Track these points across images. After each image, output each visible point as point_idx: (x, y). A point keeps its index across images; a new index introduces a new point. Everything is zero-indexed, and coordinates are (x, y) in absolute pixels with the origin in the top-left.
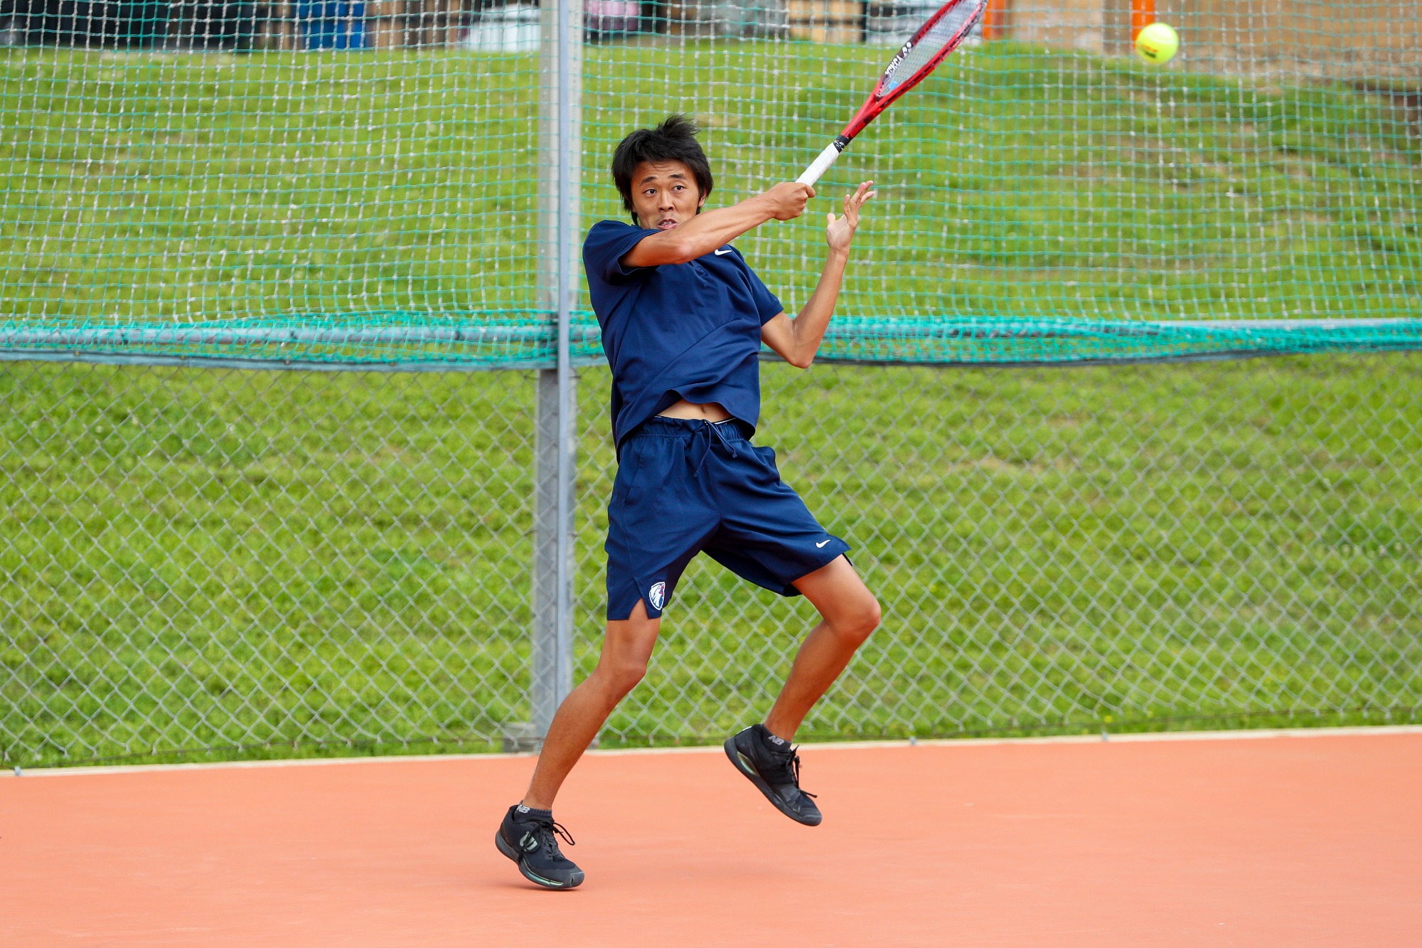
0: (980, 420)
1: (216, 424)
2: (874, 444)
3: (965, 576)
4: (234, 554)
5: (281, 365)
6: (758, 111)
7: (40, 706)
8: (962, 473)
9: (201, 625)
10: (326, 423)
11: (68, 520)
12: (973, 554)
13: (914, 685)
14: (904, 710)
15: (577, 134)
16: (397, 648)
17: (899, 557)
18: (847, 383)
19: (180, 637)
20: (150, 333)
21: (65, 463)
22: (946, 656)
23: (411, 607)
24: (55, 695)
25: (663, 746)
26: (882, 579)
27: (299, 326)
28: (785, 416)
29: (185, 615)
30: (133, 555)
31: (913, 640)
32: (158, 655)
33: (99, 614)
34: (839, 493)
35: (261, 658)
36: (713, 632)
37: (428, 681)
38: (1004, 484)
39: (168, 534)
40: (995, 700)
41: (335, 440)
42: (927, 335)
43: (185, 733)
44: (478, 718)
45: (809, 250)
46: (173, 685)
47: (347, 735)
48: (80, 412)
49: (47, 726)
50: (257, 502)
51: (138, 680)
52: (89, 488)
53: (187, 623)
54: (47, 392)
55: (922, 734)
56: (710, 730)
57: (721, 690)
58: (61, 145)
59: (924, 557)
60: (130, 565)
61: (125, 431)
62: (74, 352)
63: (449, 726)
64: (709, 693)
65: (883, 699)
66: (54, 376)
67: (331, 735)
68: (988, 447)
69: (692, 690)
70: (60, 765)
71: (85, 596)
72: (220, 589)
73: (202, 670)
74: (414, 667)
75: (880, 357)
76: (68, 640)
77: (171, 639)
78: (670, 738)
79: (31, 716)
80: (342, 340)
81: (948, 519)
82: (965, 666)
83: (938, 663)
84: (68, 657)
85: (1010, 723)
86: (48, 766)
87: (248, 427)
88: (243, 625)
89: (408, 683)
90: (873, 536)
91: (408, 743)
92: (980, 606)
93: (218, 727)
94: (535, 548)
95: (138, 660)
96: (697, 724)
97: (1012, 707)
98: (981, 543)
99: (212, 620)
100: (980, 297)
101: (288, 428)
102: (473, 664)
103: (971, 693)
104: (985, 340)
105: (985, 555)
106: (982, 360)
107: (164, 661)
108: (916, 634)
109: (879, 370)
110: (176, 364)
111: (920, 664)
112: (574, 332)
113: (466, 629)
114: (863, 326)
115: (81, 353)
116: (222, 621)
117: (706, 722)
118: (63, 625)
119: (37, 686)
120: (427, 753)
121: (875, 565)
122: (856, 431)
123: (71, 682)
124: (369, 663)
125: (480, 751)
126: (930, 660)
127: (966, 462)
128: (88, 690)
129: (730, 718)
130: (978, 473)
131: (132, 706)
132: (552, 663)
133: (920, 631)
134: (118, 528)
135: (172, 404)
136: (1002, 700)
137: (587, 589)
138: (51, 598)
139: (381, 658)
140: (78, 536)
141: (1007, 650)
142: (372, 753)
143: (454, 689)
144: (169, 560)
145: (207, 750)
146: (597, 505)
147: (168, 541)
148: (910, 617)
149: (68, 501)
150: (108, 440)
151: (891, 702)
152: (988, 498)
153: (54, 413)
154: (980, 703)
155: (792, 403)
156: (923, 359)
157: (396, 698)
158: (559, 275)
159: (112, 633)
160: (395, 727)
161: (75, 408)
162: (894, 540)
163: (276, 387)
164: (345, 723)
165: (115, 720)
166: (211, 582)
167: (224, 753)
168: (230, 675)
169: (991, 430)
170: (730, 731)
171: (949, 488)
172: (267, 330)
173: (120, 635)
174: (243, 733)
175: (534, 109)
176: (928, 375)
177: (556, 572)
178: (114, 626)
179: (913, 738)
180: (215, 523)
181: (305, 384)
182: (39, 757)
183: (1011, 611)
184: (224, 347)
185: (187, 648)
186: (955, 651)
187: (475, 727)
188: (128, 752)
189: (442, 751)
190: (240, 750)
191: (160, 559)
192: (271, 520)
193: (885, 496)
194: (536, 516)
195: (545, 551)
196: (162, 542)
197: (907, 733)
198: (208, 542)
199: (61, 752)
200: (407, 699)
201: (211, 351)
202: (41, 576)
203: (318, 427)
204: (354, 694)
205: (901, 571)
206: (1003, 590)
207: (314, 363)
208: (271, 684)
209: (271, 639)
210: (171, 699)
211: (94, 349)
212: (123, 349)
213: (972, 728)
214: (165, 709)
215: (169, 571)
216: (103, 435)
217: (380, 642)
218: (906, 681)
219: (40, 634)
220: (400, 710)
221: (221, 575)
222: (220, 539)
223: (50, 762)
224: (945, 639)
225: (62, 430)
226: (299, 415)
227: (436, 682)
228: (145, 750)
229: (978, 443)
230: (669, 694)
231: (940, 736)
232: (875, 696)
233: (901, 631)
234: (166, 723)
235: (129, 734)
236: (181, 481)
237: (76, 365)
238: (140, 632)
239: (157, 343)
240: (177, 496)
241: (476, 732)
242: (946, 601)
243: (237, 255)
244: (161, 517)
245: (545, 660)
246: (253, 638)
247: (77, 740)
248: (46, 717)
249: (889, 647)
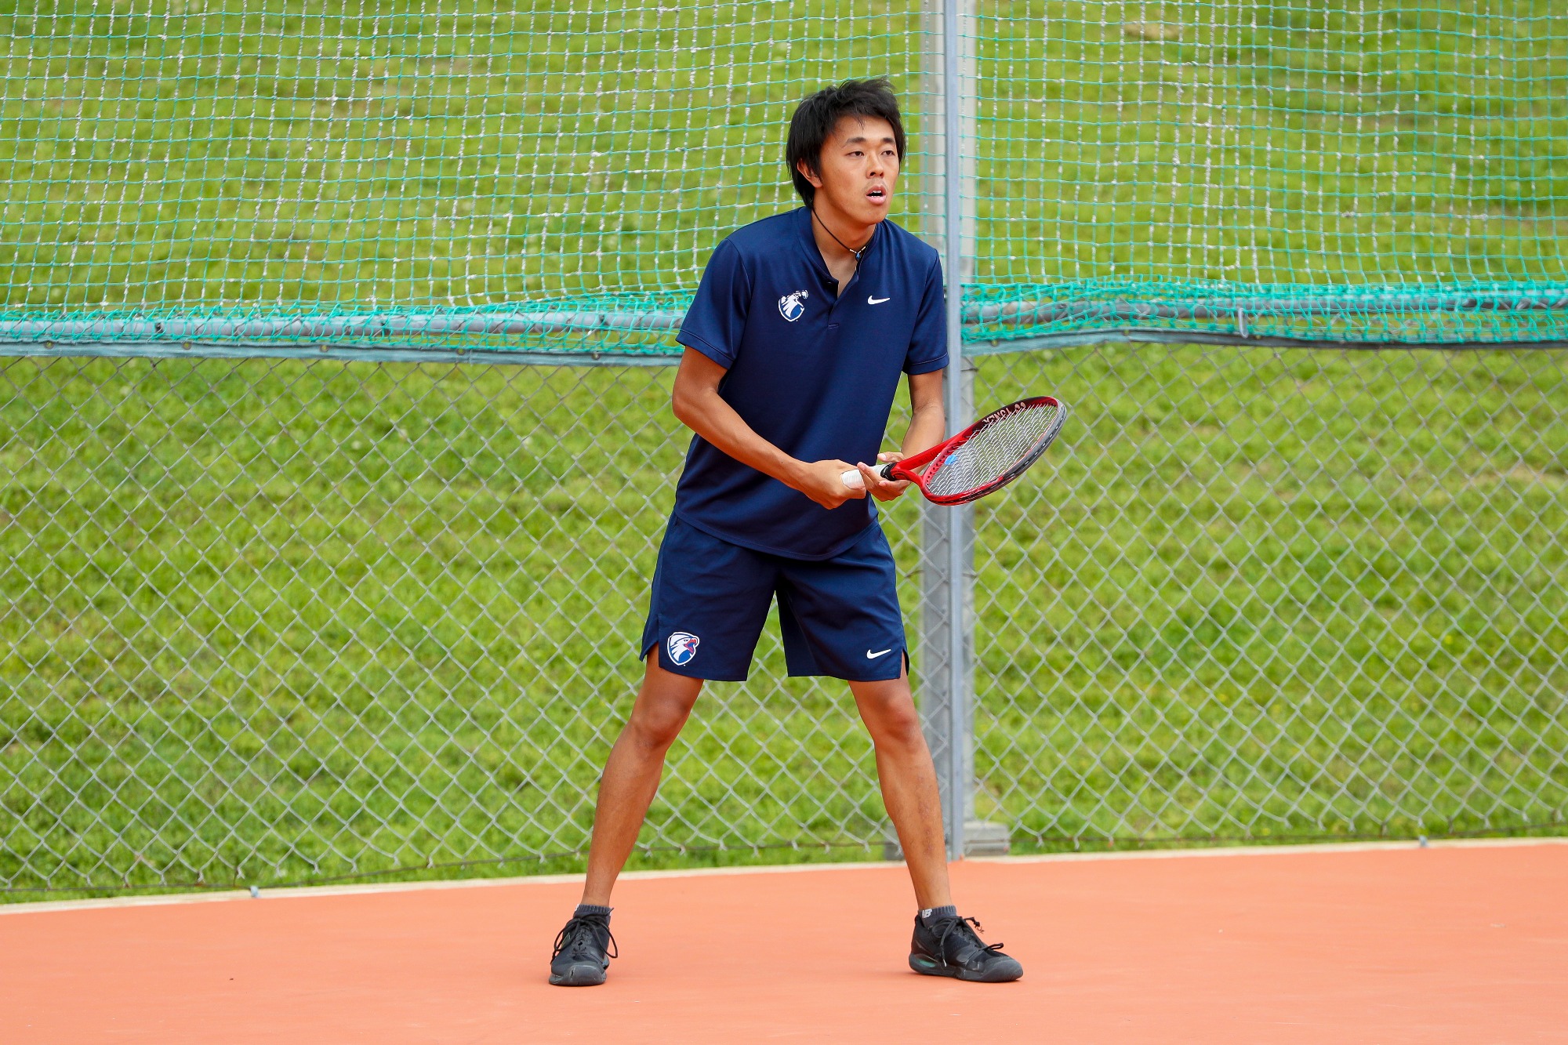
0: (1509, 417)
1: (508, 437)
2: (1366, 450)
3: (1490, 624)
4: (533, 606)
5: (589, 360)
6: (1205, 17)
7: (284, 807)
8: (1486, 488)
9: (488, 700)
10: (649, 433)
11: (318, 564)
12: (1500, 595)
13: (1423, 768)
14: (1412, 801)
15: (970, 52)
16: (744, 726)
17: (1400, 600)
18: (1330, 372)
19: (463, 715)
20: (418, 320)
21: (314, 489)
22: (1467, 728)
23: (761, 671)
24: (302, 791)
25: (1095, 850)
26: (1380, 627)
27: (610, 309)
28: (1250, 414)
29: (469, 686)
30: (401, 609)
31: (1423, 707)
32: (435, 738)
33: (358, 686)
34: (1320, 516)
35: (568, 740)
36: (1157, 700)
37: (784, 769)
38: (1542, 500)
39: (445, 580)
40: (1533, 786)
41: (662, 455)
42: (1433, 308)
43: (471, 839)
44: (850, 815)
45: (1276, 199)
46: (453, 775)
47: (682, 839)
48: (332, 422)
49: (293, 831)
50: (561, 537)
51: (409, 771)
52: (344, 521)
53: (474, 695)
54: (289, 397)
55: (1437, 831)
56: (1155, 828)
57: (1168, 776)
58: (299, 77)
59: (1434, 599)
60: (397, 620)
61: (390, 447)
62: (320, 346)
63: (814, 827)
64: (1151, 780)
65: (1381, 786)
66: (299, 377)
67: (661, 839)
68: (1518, 454)
69: (1131, 774)
70: (310, 882)
71: (339, 662)
72: (514, 651)
73: (493, 757)
74: (766, 750)
75: (1370, 338)
76: (317, 719)
77: (452, 716)
78: (1103, 839)
79: (272, 819)
80: (667, 326)
81: (1466, 548)
82: (1492, 743)
83: (1457, 738)
84: (320, 742)
85: (1552, 816)
86: (294, 885)
87: (548, 439)
88: (546, 698)
89: (760, 771)
90: (1366, 571)
91: (760, 848)
92: (1509, 662)
93: (512, 830)
94: (922, 593)
95: (410, 745)
96: (1136, 821)
97: (1557, 797)
98: (1511, 580)
99: (505, 690)
100: (1507, 258)
101: (600, 441)
102: (843, 746)
103: (1501, 777)
104: (1512, 312)
105: (1516, 595)
106: (1506, 339)
107: (443, 745)
108: (1426, 701)
109: (1371, 353)
110: (452, 360)
111: (1431, 740)
112: (968, 311)
113: (833, 700)
114: (1348, 297)
115: (329, 347)
116: (517, 694)
117: (1150, 819)
118: (313, 700)
119: (280, 780)
120: (786, 862)
121: (1370, 610)
122: (1343, 434)
123: (323, 773)
124: (709, 744)
125: (854, 858)
126: (1444, 734)
127: (1490, 473)
128: (344, 785)
129: (1182, 813)
130: (1504, 487)
131: (401, 805)
132: (946, 743)
133: (1430, 696)
134: (381, 573)
135: (448, 411)
136: (1542, 785)
137: (991, 645)
138: (295, 665)
139: (725, 739)
140: (330, 584)
141: (1547, 720)
142: (715, 862)
143: (818, 776)
144: (448, 615)
145: (499, 861)
146: (1003, 536)
147: (446, 589)
148: (1416, 678)
149: (316, 540)
150: (367, 459)
151: (1394, 790)
152: (1520, 520)
153: (298, 424)
154: (1513, 791)
155: (1259, 398)
156: (1428, 338)
157: (744, 790)
158: (946, 237)
159: (376, 709)
160: (744, 827)
161: (324, 418)
162: (1393, 577)
163: (581, 388)
164: (679, 824)
165: (381, 824)
166: (502, 642)
167: (523, 864)
168: (529, 763)
169: (1522, 429)
170: (1181, 829)
171: (1467, 507)
172: (569, 315)
173: (385, 713)
174: (547, 838)
175: (914, 20)
176: (1439, 358)
177: (948, 624)
178: (377, 702)
179: (1422, 838)
180: (508, 565)
181: (620, 383)
182: (282, 873)
183: (1552, 669)
184: (517, 337)
185: (474, 729)
186: (1480, 723)
187: (848, 829)
188: (396, 865)
189: (805, 859)
190: (542, 860)
191: (437, 613)
192: (578, 560)
193: (1382, 518)
194: (921, 551)
195: (934, 598)
196: (439, 590)
197: (1417, 831)
198: (498, 589)
199: (311, 866)
200: (758, 791)
201: (499, 342)
202: (282, 637)
203: (638, 438)
204: (689, 785)
205: (1406, 616)
206: (1540, 642)
207: (630, 356)
208: (582, 774)
209: (579, 714)
210: (453, 795)
211: (348, 342)
212: (382, 341)
213: (1503, 824)
214: (445, 809)
215: (449, 628)
216: (362, 452)
217: (723, 717)
218: (1414, 763)
219: (282, 712)
220: (748, 806)
221: (515, 633)
222: (514, 586)
223: (297, 879)
224: (1464, 706)
225: (308, 446)
226: (615, 423)
227: (795, 769)
228: (420, 862)
229: (1505, 447)
230: (1101, 782)
231: (1462, 835)
232: (1371, 782)
233: (1403, 697)
234: (447, 827)
235: (399, 841)
236: (462, 511)
237: (325, 363)
238: (411, 708)
239: (427, 333)
240: (458, 531)
241: (849, 835)
242: (1463, 657)
243: (527, 218)
244: (437, 559)
245: (936, 739)
246: (558, 715)
247: (332, 850)
248: (291, 820)
249: (1390, 718)
